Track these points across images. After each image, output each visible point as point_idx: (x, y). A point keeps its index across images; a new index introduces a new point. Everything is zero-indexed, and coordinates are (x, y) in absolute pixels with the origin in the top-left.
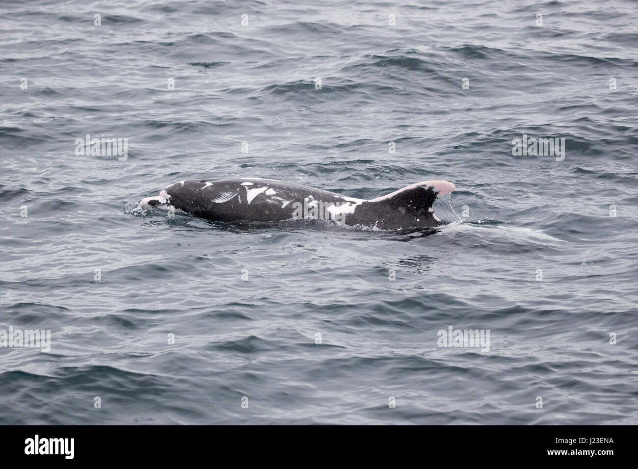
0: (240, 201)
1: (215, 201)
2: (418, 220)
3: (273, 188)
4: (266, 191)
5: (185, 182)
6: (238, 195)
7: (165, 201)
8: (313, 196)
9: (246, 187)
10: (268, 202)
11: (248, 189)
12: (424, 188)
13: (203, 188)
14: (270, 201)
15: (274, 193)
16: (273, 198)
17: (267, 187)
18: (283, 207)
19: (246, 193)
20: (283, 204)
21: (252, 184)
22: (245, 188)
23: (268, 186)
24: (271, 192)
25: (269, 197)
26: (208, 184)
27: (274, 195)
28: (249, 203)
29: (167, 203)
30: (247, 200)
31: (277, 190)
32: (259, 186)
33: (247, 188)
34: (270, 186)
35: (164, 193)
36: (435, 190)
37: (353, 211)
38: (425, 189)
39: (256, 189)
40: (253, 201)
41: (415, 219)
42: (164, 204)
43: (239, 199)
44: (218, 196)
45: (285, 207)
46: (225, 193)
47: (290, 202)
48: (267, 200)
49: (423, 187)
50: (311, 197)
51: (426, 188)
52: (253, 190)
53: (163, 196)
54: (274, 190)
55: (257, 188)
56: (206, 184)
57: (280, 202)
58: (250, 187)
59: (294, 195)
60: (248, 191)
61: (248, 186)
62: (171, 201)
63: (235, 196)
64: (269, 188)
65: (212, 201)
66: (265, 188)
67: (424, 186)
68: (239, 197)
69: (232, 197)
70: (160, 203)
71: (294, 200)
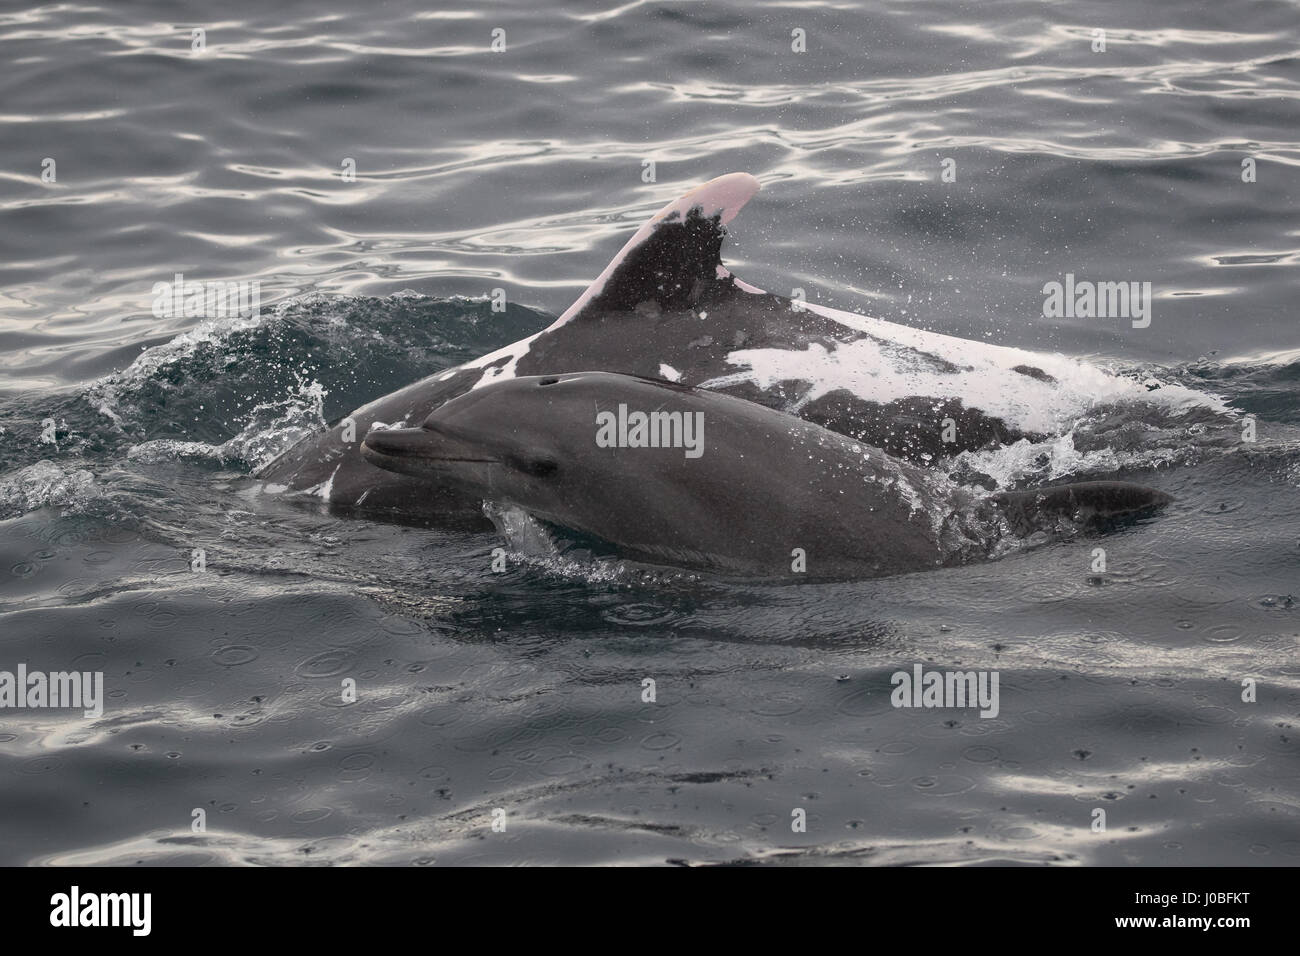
2: (703, 315)
12: (677, 221)
36: (706, 214)
38: (678, 226)
41: (694, 315)
49: (672, 222)
51: (682, 220)
67: (674, 215)
71: (338, 467)
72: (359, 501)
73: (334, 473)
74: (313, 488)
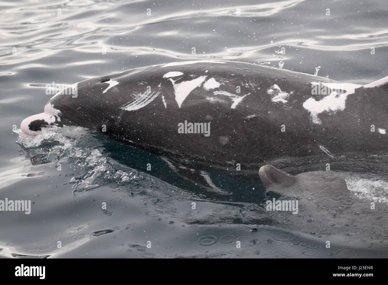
0: (165, 104)
1: (126, 109)
3: (215, 78)
4: (204, 83)
5: (79, 86)
6: (160, 95)
7: (53, 120)
8: (279, 85)
9: (171, 80)
10: (209, 101)
11: (176, 83)
13: (104, 92)
14: (212, 99)
15: (217, 85)
16: (216, 93)
17: (205, 77)
18: (233, 107)
19: (174, 90)
20: (233, 102)
21: (180, 74)
22: (171, 82)
23: (206, 74)
24: (212, 84)
25: (211, 92)
26: (113, 83)
27: (216, 89)
28: (180, 106)
29: (56, 122)
30: (175, 101)
31: (222, 80)
32: (192, 75)
33: (173, 82)
34: (210, 75)
35: (49, 106)
37: (343, 107)
39: (187, 82)
40: (185, 102)
42: (52, 124)
43: (164, 101)
44: (130, 100)
45: (237, 106)
46: (140, 95)
47: (243, 97)
48: (208, 98)
50: (276, 86)
52: (183, 83)
53: (50, 112)
54: (217, 81)
55: (190, 79)
56: (108, 85)
57: (227, 98)
58: (179, 80)
59: (249, 85)
60: (175, 86)
61: (174, 78)
62: (61, 117)
63: (155, 96)
64: (207, 79)
65: (123, 108)
66: (201, 79)
68: (163, 97)
69: (152, 99)
70: (47, 124)
71: (249, 94)
72: (249, 117)
73: (245, 95)
74: (232, 95)
